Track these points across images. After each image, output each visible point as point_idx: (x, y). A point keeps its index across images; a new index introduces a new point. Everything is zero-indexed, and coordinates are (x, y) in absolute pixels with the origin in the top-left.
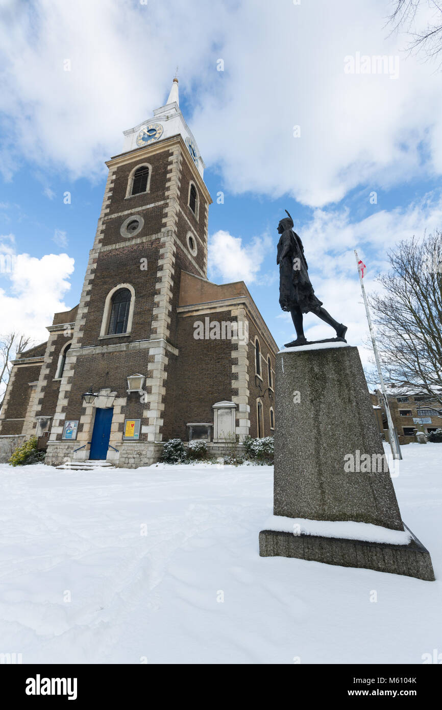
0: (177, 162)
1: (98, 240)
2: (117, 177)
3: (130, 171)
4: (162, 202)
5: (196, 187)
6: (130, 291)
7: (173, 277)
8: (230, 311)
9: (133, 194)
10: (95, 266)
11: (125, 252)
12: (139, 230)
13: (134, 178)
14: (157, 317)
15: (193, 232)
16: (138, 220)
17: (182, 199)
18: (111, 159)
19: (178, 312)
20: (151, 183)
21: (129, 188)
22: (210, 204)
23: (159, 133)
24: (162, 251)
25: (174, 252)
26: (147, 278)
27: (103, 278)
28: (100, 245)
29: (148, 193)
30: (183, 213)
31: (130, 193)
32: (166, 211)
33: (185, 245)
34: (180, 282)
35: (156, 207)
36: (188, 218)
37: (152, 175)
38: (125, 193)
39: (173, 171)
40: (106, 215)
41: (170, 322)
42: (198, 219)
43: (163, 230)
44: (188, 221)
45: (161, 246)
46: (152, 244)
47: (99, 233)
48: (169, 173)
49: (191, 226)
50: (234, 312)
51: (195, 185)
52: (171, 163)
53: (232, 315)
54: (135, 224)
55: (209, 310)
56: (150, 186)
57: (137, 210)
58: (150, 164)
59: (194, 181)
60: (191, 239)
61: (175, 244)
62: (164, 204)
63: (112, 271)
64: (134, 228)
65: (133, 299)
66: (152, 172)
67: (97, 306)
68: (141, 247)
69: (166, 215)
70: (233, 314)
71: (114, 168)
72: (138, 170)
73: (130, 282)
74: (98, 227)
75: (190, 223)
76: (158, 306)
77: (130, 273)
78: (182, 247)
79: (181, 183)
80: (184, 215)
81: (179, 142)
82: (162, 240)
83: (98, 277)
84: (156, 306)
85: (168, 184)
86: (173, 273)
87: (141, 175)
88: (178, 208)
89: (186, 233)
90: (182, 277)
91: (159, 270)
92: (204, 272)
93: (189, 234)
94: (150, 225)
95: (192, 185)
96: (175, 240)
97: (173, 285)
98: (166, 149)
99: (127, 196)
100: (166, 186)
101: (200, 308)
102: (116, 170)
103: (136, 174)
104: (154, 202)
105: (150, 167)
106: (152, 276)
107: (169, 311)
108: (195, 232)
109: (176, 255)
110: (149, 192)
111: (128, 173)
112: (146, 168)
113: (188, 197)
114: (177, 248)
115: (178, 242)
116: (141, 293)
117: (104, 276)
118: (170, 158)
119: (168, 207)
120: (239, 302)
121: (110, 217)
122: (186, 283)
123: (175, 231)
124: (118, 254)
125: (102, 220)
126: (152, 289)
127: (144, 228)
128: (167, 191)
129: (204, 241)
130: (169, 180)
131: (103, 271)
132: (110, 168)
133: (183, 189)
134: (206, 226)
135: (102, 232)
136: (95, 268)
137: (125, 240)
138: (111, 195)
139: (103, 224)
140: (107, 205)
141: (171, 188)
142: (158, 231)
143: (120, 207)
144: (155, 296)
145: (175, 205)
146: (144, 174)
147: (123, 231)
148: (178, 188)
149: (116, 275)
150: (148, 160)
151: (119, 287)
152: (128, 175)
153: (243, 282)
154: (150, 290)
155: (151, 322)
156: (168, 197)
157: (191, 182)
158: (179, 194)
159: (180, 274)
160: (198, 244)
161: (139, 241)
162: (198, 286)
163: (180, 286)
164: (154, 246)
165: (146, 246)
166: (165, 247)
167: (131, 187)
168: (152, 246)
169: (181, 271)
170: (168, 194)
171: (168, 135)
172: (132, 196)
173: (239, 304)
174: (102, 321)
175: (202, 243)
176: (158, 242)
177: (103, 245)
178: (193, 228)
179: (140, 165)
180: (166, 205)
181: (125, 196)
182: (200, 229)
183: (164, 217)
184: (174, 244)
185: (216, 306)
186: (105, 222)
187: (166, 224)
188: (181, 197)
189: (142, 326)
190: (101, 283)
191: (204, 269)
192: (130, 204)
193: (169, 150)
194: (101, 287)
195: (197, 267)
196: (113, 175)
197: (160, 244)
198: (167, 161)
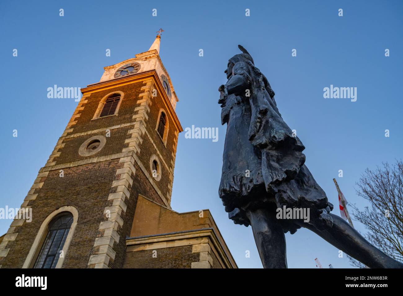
0: (149, 91)
1: (53, 158)
2: (89, 102)
3: (102, 97)
4: (128, 124)
5: (166, 115)
6: (73, 216)
7: (126, 201)
8: (191, 246)
9: (100, 116)
10: (41, 185)
11: (78, 172)
12: (99, 149)
13: (105, 103)
14: (98, 250)
15: (158, 156)
16: (100, 140)
17: (149, 122)
18: (87, 87)
19: (127, 244)
20: (120, 107)
21: (98, 111)
22: (180, 132)
23: (137, 69)
24: (118, 171)
25: (132, 173)
26: (96, 201)
27: (46, 199)
28: (54, 163)
29: (115, 116)
30: (149, 136)
31: (97, 116)
32: (131, 133)
33: (147, 168)
34: (135, 207)
35: (122, 128)
36: (154, 142)
37: (123, 100)
38: (93, 115)
39: (143, 98)
40: (69, 134)
41: (114, 258)
42: (165, 144)
43: (124, 150)
44: (154, 145)
45: (119, 166)
46: (109, 165)
47: (56, 151)
48: (140, 99)
49: (157, 149)
50: (196, 247)
51: (165, 113)
52: (143, 91)
53: (193, 252)
54: (97, 144)
55: (165, 243)
56: (119, 109)
57: (101, 131)
58: (123, 91)
59: (166, 109)
60: (155, 162)
61: (136, 164)
62: (129, 126)
63: (59, 191)
64: (95, 148)
65: (74, 225)
66: (124, 98)
67: (29, 233)
68: (96, 167)
69: (130, 136)
70: (194, 250)
71: (88, 94)
72: (110, 97)
73: (76, 205)
74: (57, 145)
75: (155, 147)
76: (102, 236)
77: (78, 194)
78: (143, 169)
79: (150, 109)
80: (150, 138)
81: (153, 76)
82: (121, 160)
83: (41, 197)
84: (100, 235)
85: (136, 109)
86: (128, 196)
87: (113, 101)
88: (144, 131)
89: (150, 155)
90: (139, 202)
91: (111, 193)
92: (167, 200)
93: (154, 158)
94: (111, 145)
95: (163, 113)
96: (135, 161)
97: (125, 210)
98: (141, 80)
99: (95, 117)
100: (135, 110)
101: (155, 240)
102: (89, 95)
103: (107, 100)
104: (120, 124)
105: (122, 94)
106: (103, 198)
107: (115, 242)
108: (161, 156)
109: (135, 177)
110: (117, 115)
111: (100, 99)
112: (120, 95)
113: (156, 122)
114: (137, 170)
115: (139, 163)
116: (85, 218)
117: (47, 196)
118: (143, 88)
119: (133, 129)
120: (202, 235)
121: (72, 136)
122: (142, 209)
123: (137, 152)
124: (70, 173)
125: (64, 138)
126: (99, 214)
127: (104, 148)
128: (135, 114)
129: (171, 166)
130: (139, 105)
131: (48, 191)
132: (84, 94)
133: (151, 115)
134: (174, 152)
135: (60, 150)
136: (41, 187)
137: (82, 158)
138: (79, 116)
139: (63, 143)
140: (72, 125)
141: (139, 113)
142: (119, 151)
143: (84, 127)
144: (101, 223)
145: (142, 128)
146: (115, 100)
147: (83, 151)
148: (147, 113)
149: (61, 197)
150: (122, 89)
151: (61, 210)
152: (100, 100)
153: (208, 210)
154: (97, 215)
155: (90, 255)
156: (135, 120)
157: (162, 110)
158: (147, 118)
159: (137, 199)
160: (163, 169)
161: (95, 160)
162: (156, 214)
163: (134, 212)
164: (111, 166)
165: (103, 165)
166: (123, 168)
167: (100, 111)
168: (109, 166)
169: (138, 196)
170: (136, 117)
171: (144, 70)
172: (99, 118)
173: (202, 237)
174: (28, 253)
175: (167, 168)
176: (115, 162)
177: (57, 164)
178: (158, 152)
179: (113, 93)
180: (132, 127)
181: (92, 118)
182: (167, 154)
183: (128, 138)
184: (134, 166)
185: (175, 238)
186: (66, 140)
187: (128, 145)
188: (148, 121)
189: (77, 261)
190: (42, 205)
191: (168, 196)
192: (96, 125)
193: (143, 81)
194: (41, 209)
195: (159, 193)
196: (85, 100)
197: (119, 164)
198: (140, 90)
